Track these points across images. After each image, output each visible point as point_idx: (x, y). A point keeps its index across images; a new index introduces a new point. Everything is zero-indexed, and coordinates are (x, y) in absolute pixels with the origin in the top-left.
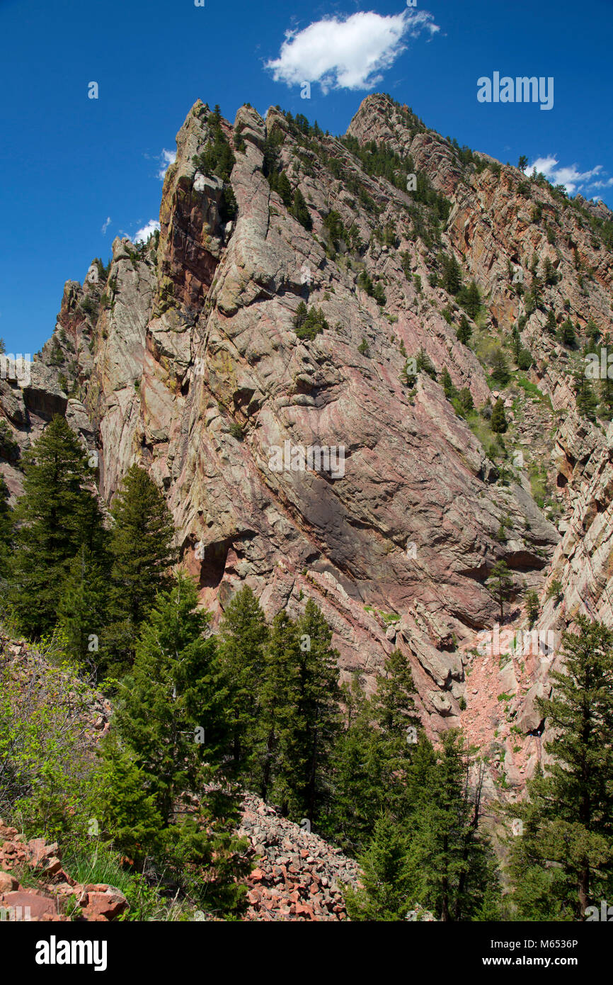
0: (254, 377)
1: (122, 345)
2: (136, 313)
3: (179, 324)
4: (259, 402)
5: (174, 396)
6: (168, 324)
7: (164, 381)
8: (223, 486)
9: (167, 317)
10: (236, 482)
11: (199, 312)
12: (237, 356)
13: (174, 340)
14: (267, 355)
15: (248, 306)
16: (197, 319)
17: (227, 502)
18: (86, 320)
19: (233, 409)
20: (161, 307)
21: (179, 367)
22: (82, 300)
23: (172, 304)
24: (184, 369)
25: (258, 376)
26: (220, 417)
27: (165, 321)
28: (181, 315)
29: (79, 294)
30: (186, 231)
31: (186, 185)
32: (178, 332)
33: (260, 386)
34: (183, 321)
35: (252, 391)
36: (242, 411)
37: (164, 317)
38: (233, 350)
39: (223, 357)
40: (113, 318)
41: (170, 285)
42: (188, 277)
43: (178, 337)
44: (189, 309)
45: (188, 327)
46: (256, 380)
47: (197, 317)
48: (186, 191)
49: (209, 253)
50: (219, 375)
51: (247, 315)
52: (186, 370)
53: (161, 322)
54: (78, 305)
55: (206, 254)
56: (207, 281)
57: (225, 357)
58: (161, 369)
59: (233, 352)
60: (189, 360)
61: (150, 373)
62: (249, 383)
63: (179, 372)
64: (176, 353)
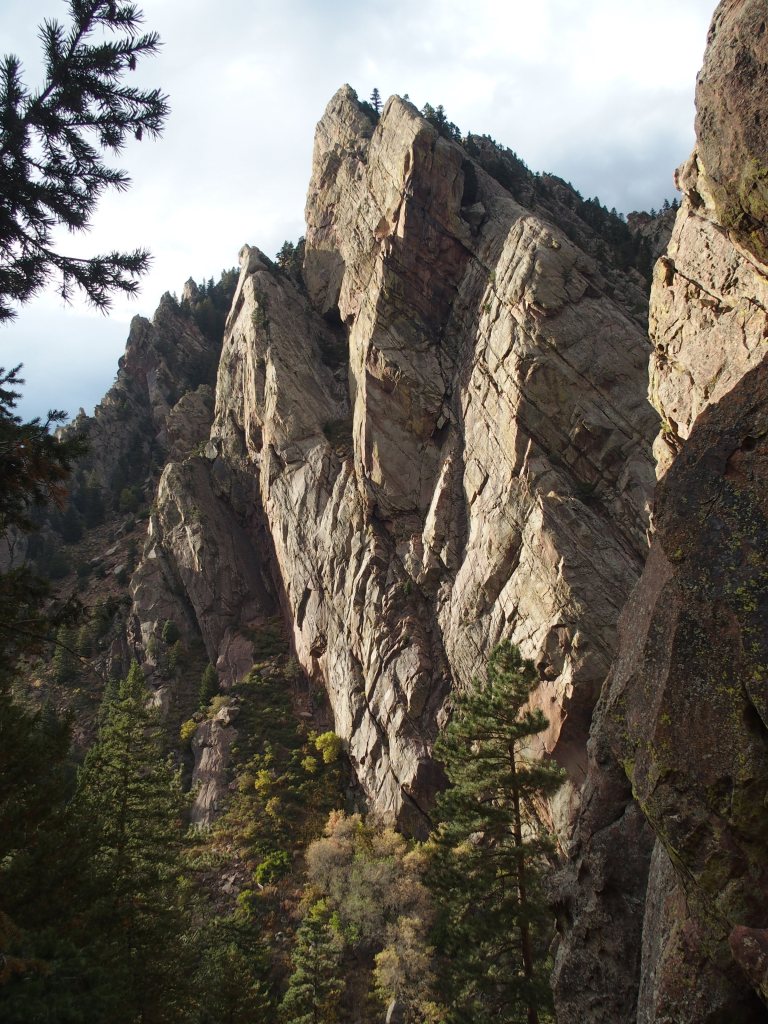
0: (608, 411)
2: (296, 338)
3: (418, 339)
4: (623, 448)
5: (420, 446)
6: (401, 339)
7: (403, 423)
8: (598, 582)
9: (398, 329)
10: (615, 576)
11: (444, 325)
12: (572, 378)
13: (415, 363)
14: (626, 376)
15: (577, 303)
16: (442, 334)
17: (611, 609)
18: (162, 365)
19: (572, 461)
20: (387, 314)
21: (428, 400)
22: (155, 338)
23: (402, 312)
24: (438, 404)
25: (614, 409)
26: (553, 472)
27: (396, 335)
28: (417, 328)
29: (151, 333)
30: (423, 209)
31: (426, 143)
32: (418, 352)
33: (622, 423)
34: (423, 337)
35: (607, 432)
36: (590, 463)
37: (392, 330)
38: (564, 369)
39: (547, 379)
40: (271, 341)
41: (398, 284)
42: (426, 275)
43: (420, 359)
44: (428, 320)
45: (430, 345)
46: (612, 415)
47: (442, 332)
48: (426, 151)
49: (457, 241)
50: (542, 407)
51: (579, 317)
52: (441, 407)
53: (388, 337)
54: (151, 347)
55: (452, 242)
56: (451, 282)
57: (551, 380)
58: (395, 405)
59: (565, 372)
60: (443, 391)
61: (378, 409)
62: (601, 419)
63: (432, 409)
64: (422, 381)
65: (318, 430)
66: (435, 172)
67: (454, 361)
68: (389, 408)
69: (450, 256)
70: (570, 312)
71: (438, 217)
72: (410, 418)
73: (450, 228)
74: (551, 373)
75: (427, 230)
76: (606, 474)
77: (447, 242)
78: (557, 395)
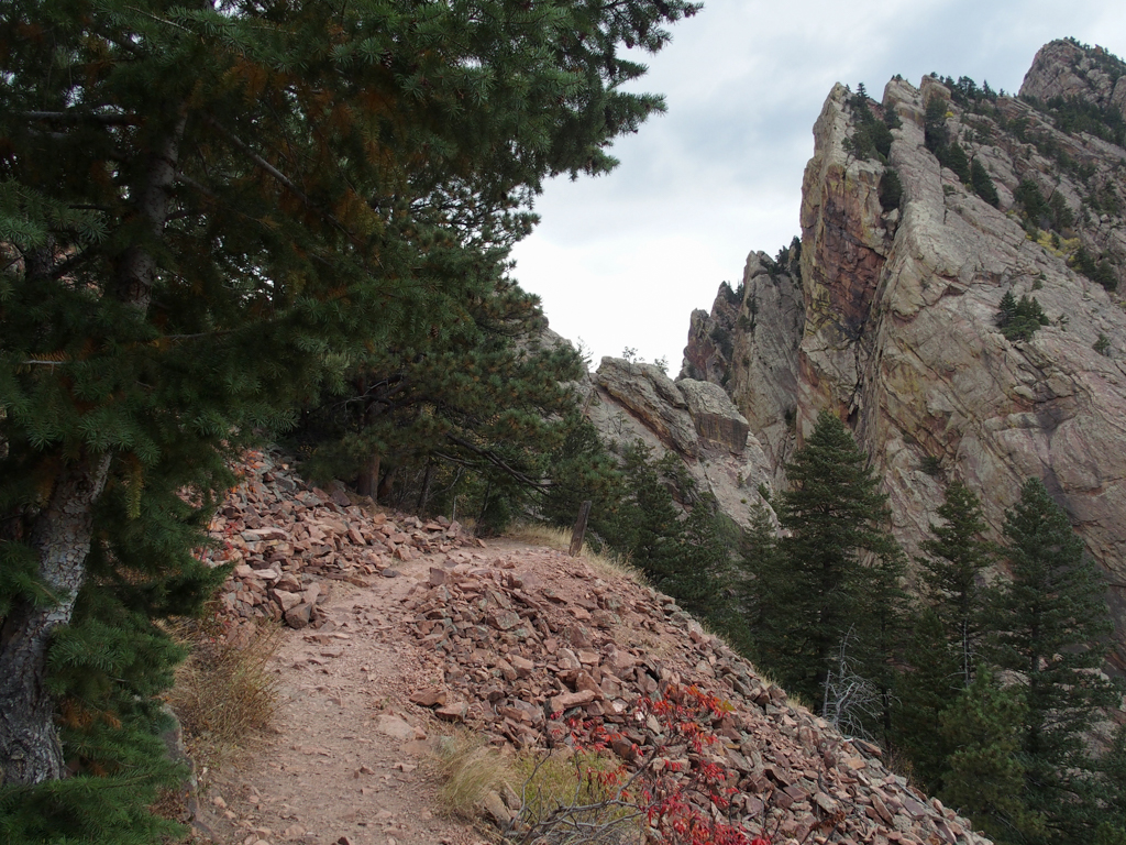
0: (950, 396)
1: (767, 372)
2: (781, 334)
3: (840, 339)
4: (959, 427)
6: (826, 341)
9: (824, 334)
11: (863, 323)
13: (835, 360)
14: (965, 365)
15: (932, 306)
16: (861, 331)
18: (717, 352)
19: (923, 439)
20: (815, 321)
21: (843, 391)
22: (710, 329)
23: (828, 317)
24: (850, 394)
25: (954, 394)
26: (905, 450)
27: (821, 338)
28: (840, 329)
29: (707, 323)
30: (841, 228)
31: (837, 174)
32: (838, 349)
33: (959, 406)
34: (844, 336)
35: (948, 414)
36: (935, 440)
37: (819, 333)
38: (917, 363)
39: (904, 374)
40: (754, 342)
41: (825, 294)
42: (846, 281)
43: (840, 355)
44: (850, 320)
45: (851, 342)
46: (953, 400)
47: (862, 329)
48: (838, 180)
49: (872, 250)
50: (900, 396)
51: (932, 318)
52: (853, 395)
53: (815, 340)
54: (707, 336)
55: (868, 251)
56: (871, 283)
57: (907, 373)
58: (820, 397)
59: (917, 366)
60: (855, 382)
61: (807, 401)
62: (943, 404)
63: (845, 399)
64: (838, 375)
65: (780, 417)
66: (847, 196)
67: (869, 354)
68: (816, 399)
69: (867, 263)
70: (924, 314)
71: (854, 233)
72: (831, 406)
73: (864, 240)
74: (907, 368)
75: (844, 246)
76: (949, 449)
77: (863, 252)
78: (912, 386)
